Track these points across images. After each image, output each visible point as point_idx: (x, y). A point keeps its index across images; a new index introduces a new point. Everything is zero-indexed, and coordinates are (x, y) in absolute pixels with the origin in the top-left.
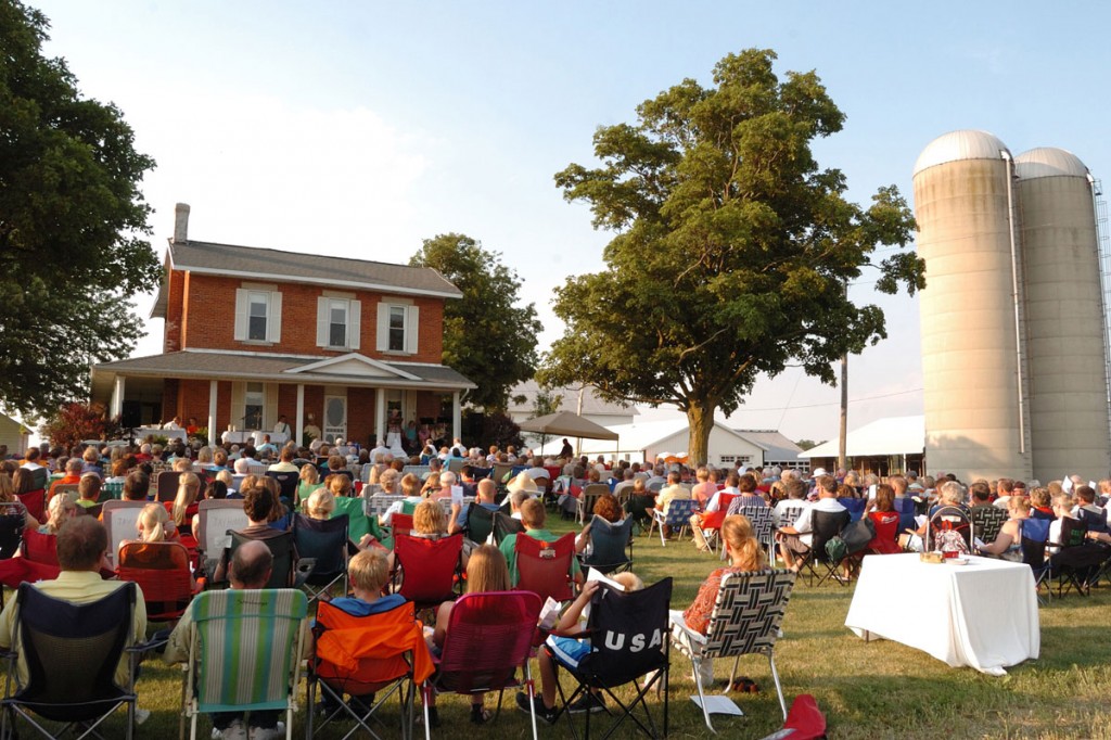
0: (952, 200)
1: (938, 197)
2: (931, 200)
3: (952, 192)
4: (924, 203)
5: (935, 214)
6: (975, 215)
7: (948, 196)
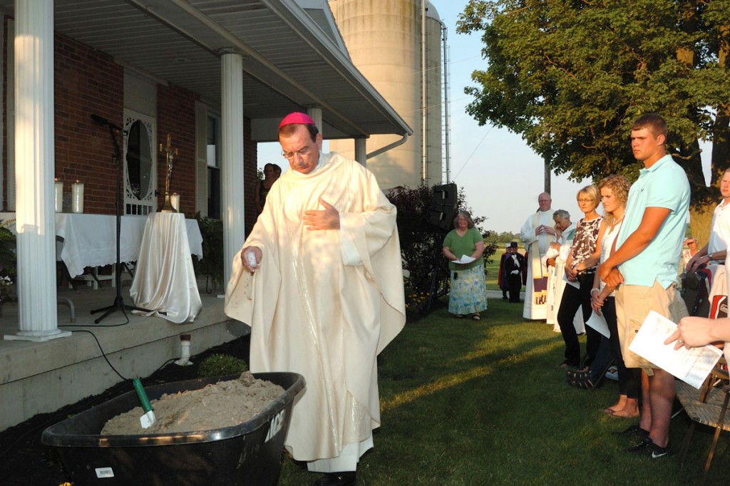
0: (388, 17)
1: (375, 12)
2: (367, 12)
3: (388, 10)
4: (360, 14)
5: (371, 26)
6: (404, 34)
7: (384, 12)
